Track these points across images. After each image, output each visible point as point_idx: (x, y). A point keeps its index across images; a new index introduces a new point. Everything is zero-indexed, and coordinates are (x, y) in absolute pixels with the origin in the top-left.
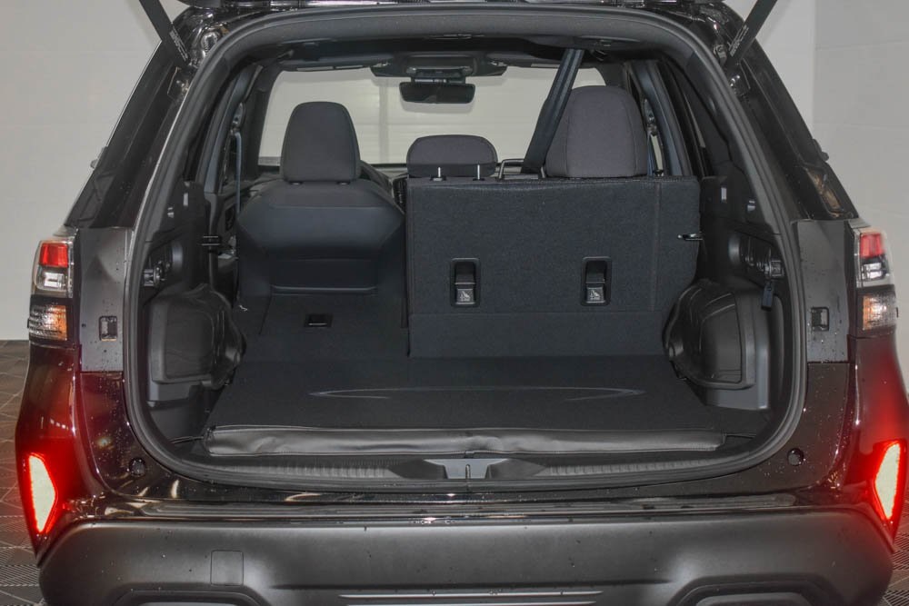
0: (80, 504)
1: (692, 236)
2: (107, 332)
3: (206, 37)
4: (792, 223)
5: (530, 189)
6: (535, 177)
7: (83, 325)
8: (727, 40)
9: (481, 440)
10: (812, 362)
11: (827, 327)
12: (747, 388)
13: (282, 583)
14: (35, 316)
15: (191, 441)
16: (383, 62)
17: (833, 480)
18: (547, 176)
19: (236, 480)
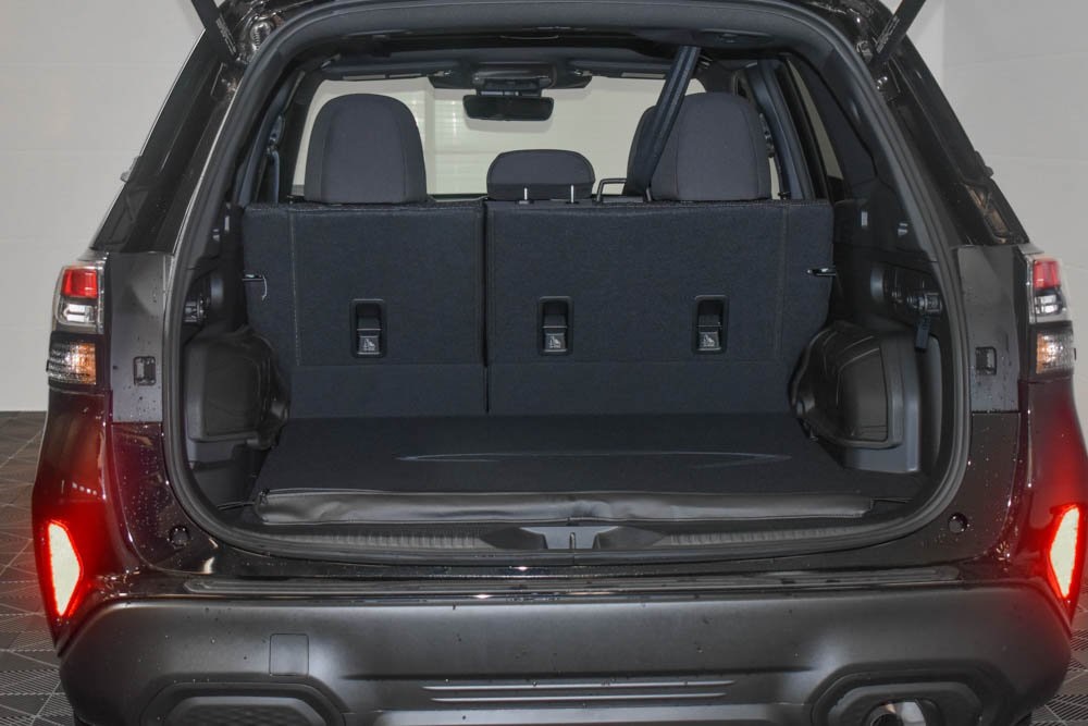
0: (110, 580)
1: (824, 270)
2: (143, 376)
3: (256, 28)
4: (952, 248)
5: (634, 214)
6: (639, 200)
7: (115, 368)
8: (871, 36)
9: (586, 505)
10: (977, 412)
11: (994, 371)
12: (893, 447)
13: (355, 672)
14: (56, 357)
15: (240, 507)
16: (445, 70)
17: (1002, 551)
18: (653, 199)
19: (297, 552)
